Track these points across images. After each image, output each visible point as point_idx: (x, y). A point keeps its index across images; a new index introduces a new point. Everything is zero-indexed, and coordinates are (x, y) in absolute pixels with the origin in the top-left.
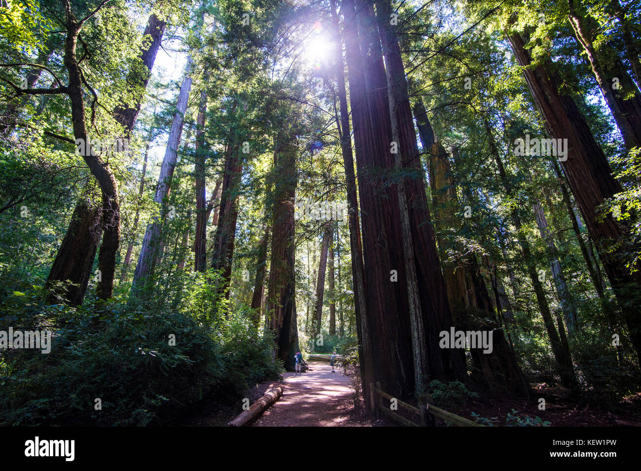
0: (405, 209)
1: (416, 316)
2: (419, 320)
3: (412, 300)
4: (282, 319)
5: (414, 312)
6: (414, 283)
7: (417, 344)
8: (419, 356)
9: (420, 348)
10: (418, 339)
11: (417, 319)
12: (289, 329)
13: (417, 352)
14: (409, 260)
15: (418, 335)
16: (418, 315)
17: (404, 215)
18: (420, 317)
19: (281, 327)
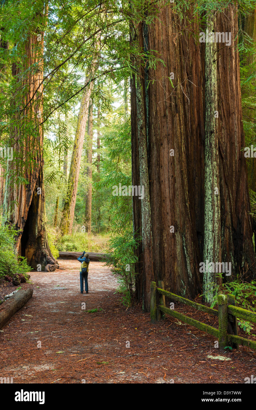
0: (214, 61)
1: (213, 205)
2: (216, 209)
3: (209, 184)
4: (27, 209)
5: (210, 200)
6: (215, 163)
7: (210, 238)
8: (212, 252)
9: (214, 242)
10: (213, 231)
11: (213, 208)
12: (35, 222)
13: (209, 247)
14: (212, 132)
15: (213, 227)
16: (216, 203)
17: (211, 71)
18: (217, 206)
19: (25, 219)
